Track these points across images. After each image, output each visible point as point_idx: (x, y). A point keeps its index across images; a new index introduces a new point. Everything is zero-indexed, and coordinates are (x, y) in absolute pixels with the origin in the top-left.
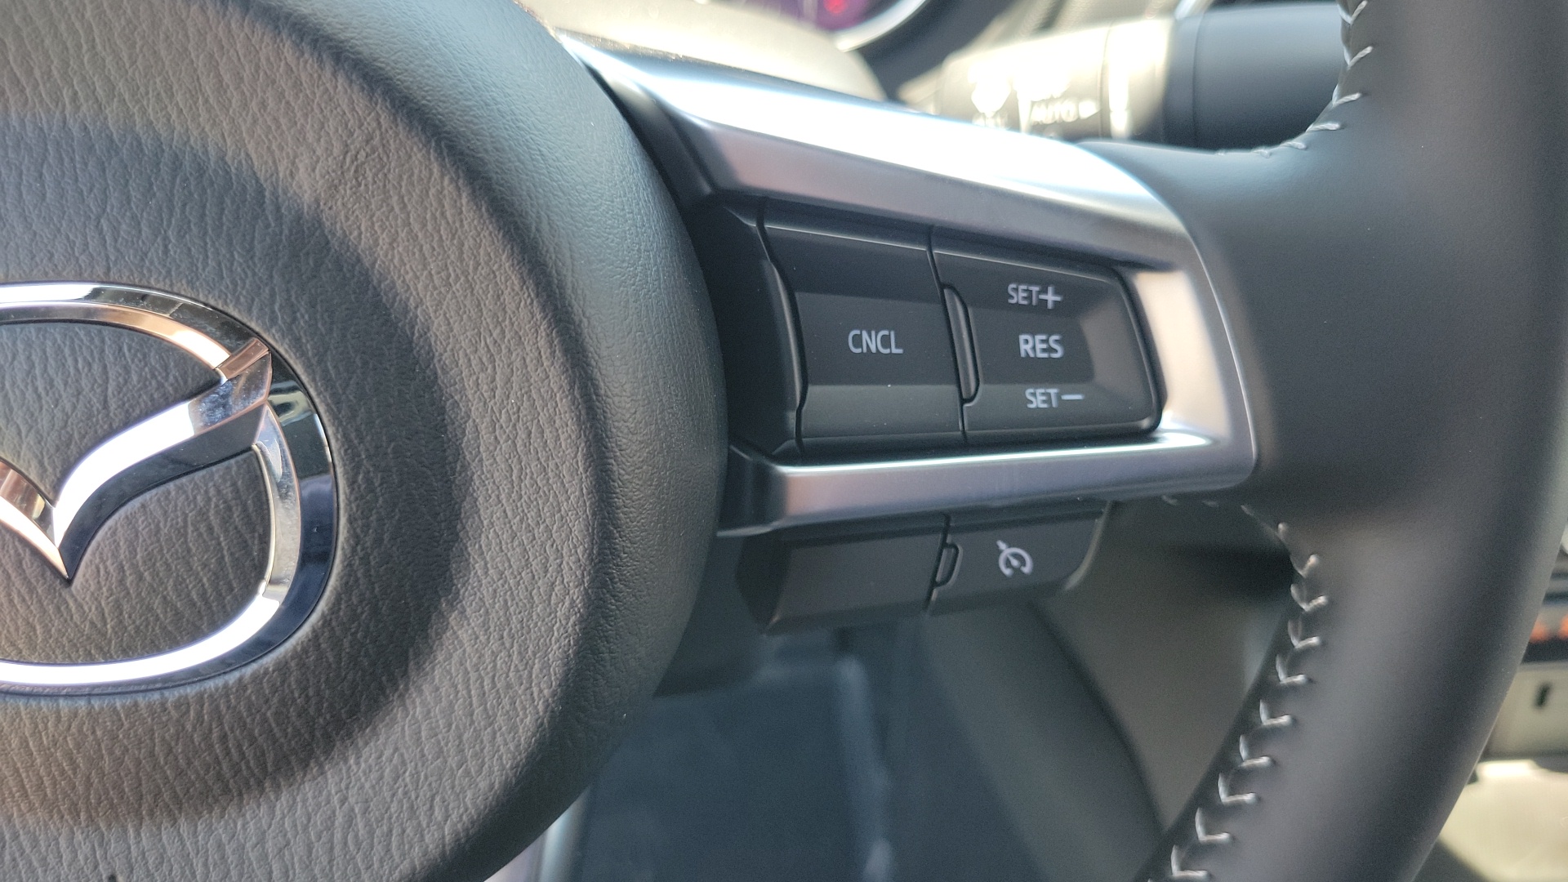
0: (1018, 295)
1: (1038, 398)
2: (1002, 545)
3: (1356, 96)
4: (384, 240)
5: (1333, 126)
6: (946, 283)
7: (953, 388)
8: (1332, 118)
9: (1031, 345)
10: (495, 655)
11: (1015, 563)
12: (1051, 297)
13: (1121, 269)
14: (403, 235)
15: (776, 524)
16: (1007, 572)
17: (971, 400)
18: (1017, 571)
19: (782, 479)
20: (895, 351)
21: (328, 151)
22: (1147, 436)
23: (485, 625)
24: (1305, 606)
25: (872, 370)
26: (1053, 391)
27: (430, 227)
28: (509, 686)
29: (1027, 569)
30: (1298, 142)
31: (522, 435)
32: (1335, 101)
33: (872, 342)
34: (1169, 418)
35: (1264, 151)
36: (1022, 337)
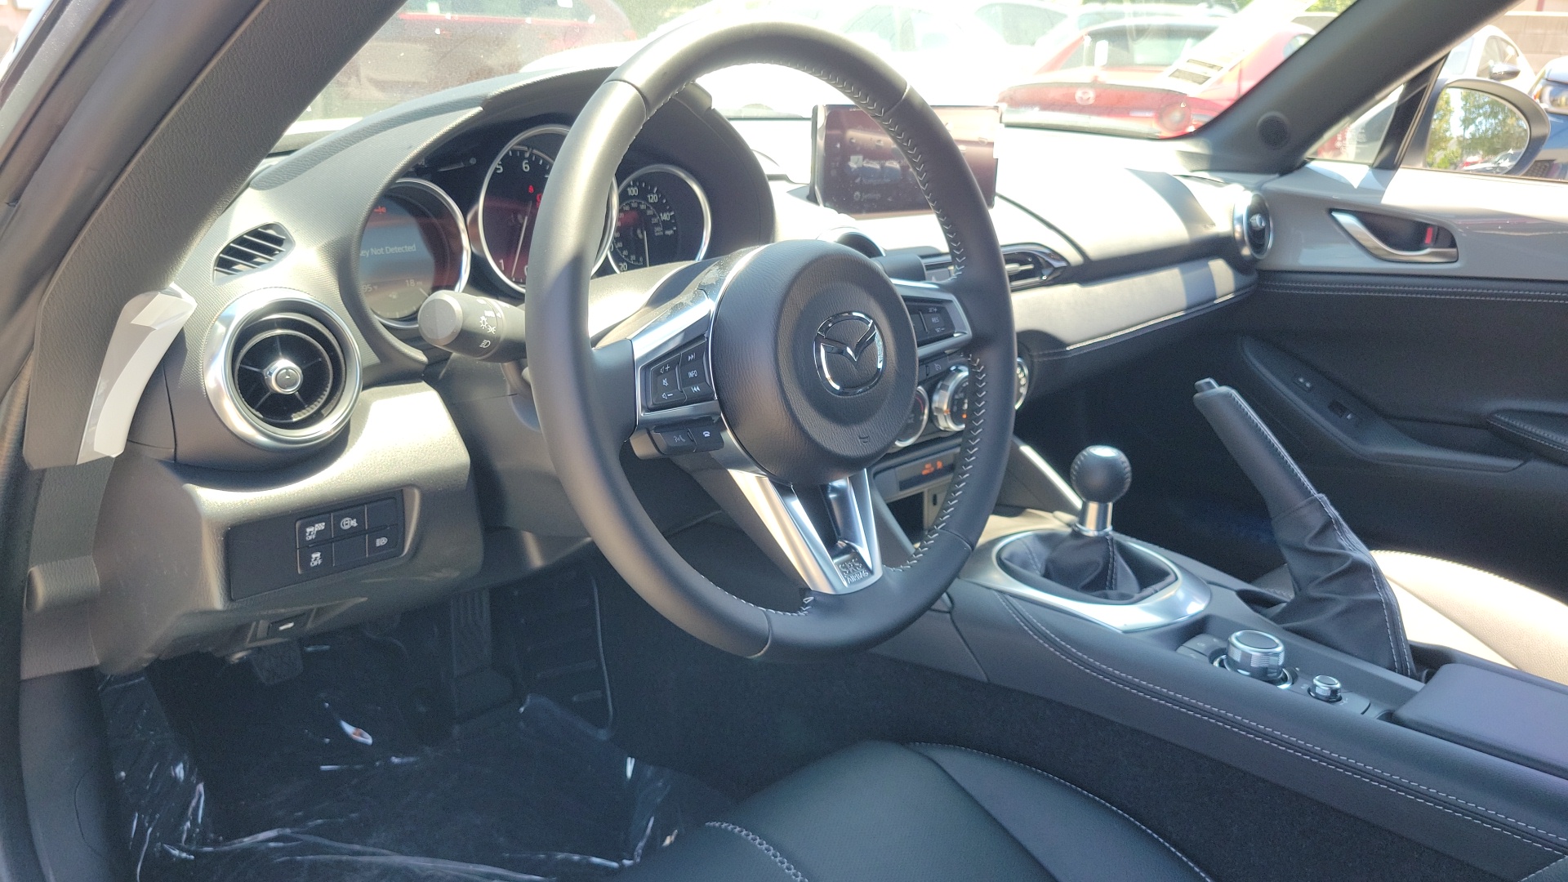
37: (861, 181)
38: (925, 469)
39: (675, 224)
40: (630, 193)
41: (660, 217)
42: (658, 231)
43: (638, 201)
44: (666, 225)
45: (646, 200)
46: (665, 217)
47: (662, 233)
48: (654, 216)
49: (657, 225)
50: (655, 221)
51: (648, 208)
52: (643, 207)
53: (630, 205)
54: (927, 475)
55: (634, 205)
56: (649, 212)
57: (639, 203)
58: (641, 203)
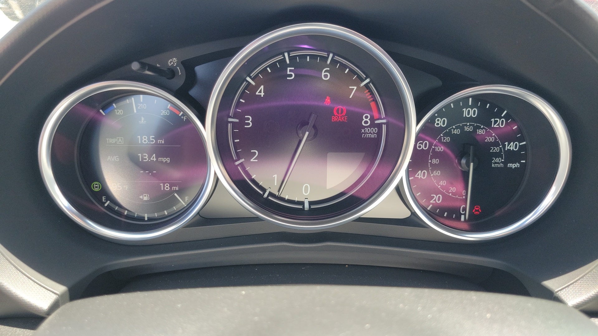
39: (525, 157)
40: (465, 114)
41: (504, 146)
42: (497, 163)
43: (477, 125)
44: (511, 156)
45: (489, 124)
46: (512, 146)
47: (502, 165)
48: (496, 144)
49: (498, 155)
50: (495, 149)
51: (489, 134)
52: (481, 132)
53: (462, 128)
55: (468, 129)
56: (490, 139)
57: (477, 127)
58: (479, 128)
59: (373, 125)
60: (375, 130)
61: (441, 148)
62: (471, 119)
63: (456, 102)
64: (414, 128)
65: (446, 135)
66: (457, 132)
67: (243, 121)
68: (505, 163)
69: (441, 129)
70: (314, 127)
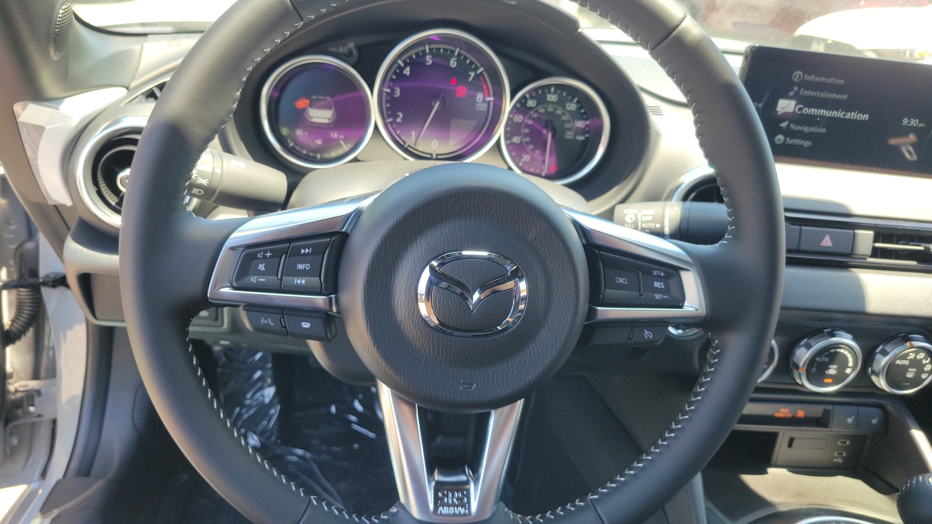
0: (655, 273)
1: (658, 296)
2: (645, 331)
3: (730, 237)
4: (543, 249)
5: (725, 242)
6: (639, 269)
7: (638, 293)
8: (726, 240)
9: (657, 284)
10: (550, 337)
11: (648, 335)
12: (662, 274)
13: (677, 269)
14: (547, 249)
15: (592, 321)
16: (646, 337)
17: (642, 295)
18: (648, 337)
19: (597, 310)
20: (627, 283)
21: (536, 232)
22: (681, 307)
23: (549, 331)
24: (714, 353)
25: (621, 287)
26: (661, 295)
27: (553, 248)
28: (552, 344)
29: (651, 337)
30: (717, 245)
31: (563, 290)
32: (726, 237)
33: (621, 280)
34: (686, 304)
35: (710, 246)
36: (655, 282)
37: (789, 125)
38: (779, 412)
39: (588, 132)
40: (549, 98)
41: (574, 123)
42: (569, 135)
43: (556, 107)
44: (579, 131)
45: (564, 107)
46: (580, 124)
47: (572, 137)
48: (569, 121)
49: (570, 129)
50: (568, 125)
51: (564, 114)
52: (559, 112)
53: (546, 108)
54: (799, 419)
55: (550, 109)
56: (564, 118)
57: (556, 109)
58: (558, 109)
59: (484, 101)
60: (486, 105)
61: (530, 122)
62: (552, 103)
63: (543, 87)
64: (508, 106)
65: (535, 112)
66: (542, 111)
67: (393, 90)
68: (575, 135)
69: (531, 108)
70: (443, 99)
